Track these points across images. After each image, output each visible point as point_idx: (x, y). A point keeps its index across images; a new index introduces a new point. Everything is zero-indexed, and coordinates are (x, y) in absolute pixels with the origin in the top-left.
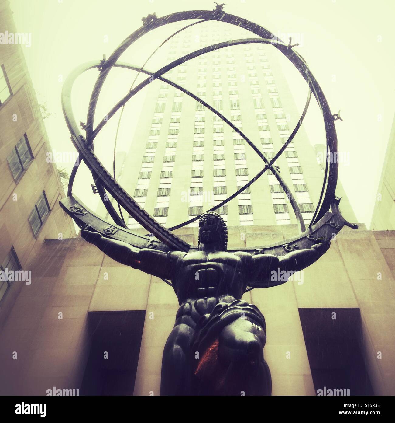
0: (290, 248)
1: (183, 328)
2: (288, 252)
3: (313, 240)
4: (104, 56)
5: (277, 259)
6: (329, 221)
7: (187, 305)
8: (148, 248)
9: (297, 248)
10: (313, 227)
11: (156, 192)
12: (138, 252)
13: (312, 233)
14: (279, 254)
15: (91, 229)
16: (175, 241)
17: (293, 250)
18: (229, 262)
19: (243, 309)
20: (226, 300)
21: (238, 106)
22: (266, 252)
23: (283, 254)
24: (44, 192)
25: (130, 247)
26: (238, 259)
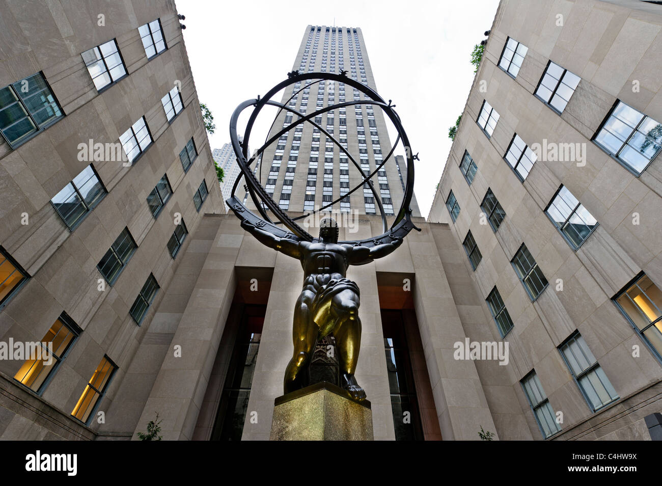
0: (377, 243)
1: (308, 293)
2: (376, 245)
3: (393, 238)
4: (259, 96)
5: (369, 250)
6: (403, 225)
7: (311, 278)
8: (285, 238)
9: (382, 243)
10: (394, 229)
11: (282, 182)
12: (279, 240)
13: (392, 233)
14: (370, 247)
15: (247, 222)
16: (304, 234)
17: (379, 244)
18: (338, 252)
19: (347, 285)
20: (336, 277)
21: (345, 123)
22: (362, 244)
23: (372, 246)
24: (204, 179)
25: (274, 237)
26: (344, 249)
